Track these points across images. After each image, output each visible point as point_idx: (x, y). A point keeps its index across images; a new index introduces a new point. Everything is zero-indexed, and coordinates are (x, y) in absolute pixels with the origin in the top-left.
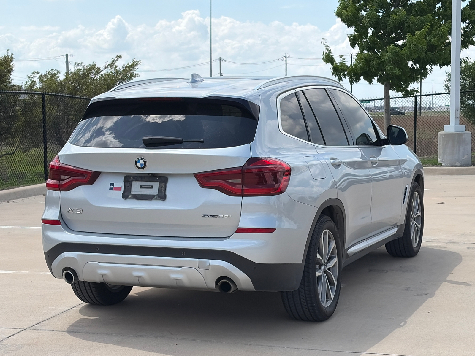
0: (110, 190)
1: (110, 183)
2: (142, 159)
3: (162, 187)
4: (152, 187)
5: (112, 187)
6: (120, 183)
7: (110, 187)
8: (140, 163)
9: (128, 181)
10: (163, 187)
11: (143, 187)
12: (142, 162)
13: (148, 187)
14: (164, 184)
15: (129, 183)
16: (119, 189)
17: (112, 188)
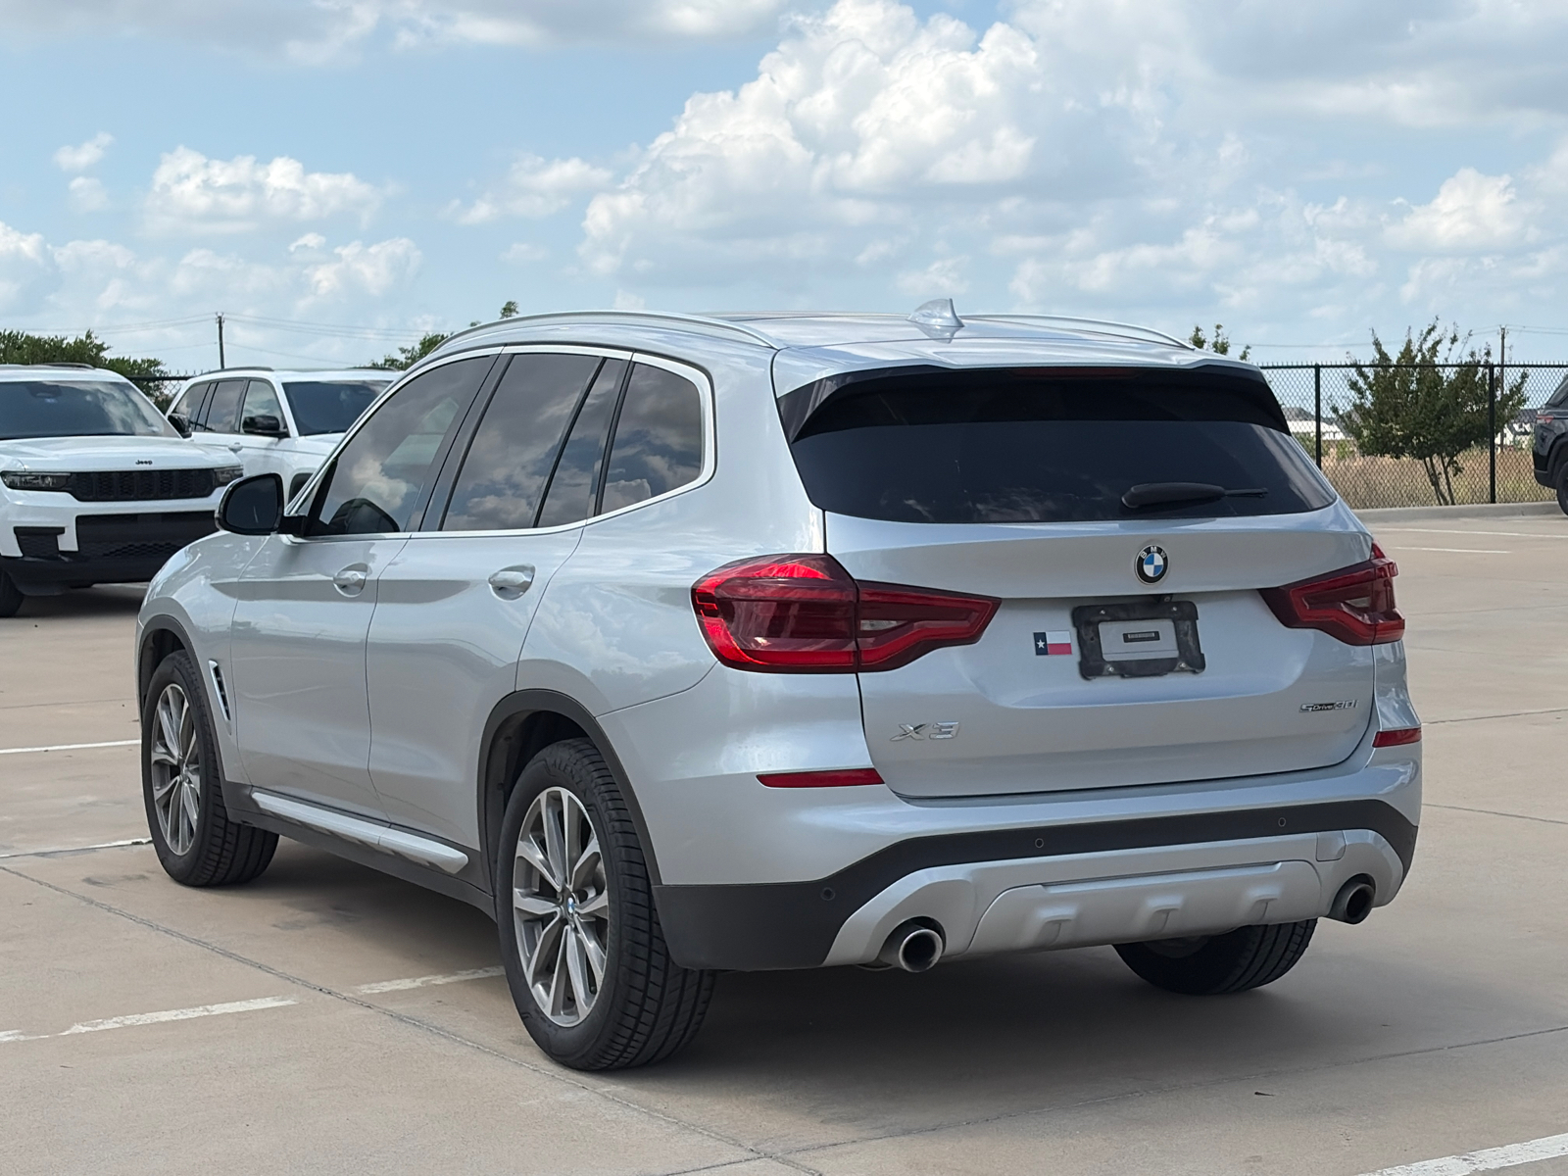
0: (1037, 654)
1: (1035, 634)
2: (1159, 551)
3: (1186, 634)
4: (1157, 637)
5: (1041, 644)
6: (1062, 632)
7: (1037, 646)
8: (1152, 563)
9: (1089, 623)
10: (1190, 632)
11: (1133, 637)
12: (1158, 560)
13: (1147, 636)
14: (1188, 623)
15: (1091, 628)
16: (1064, 649)
17: (1043, 647)
